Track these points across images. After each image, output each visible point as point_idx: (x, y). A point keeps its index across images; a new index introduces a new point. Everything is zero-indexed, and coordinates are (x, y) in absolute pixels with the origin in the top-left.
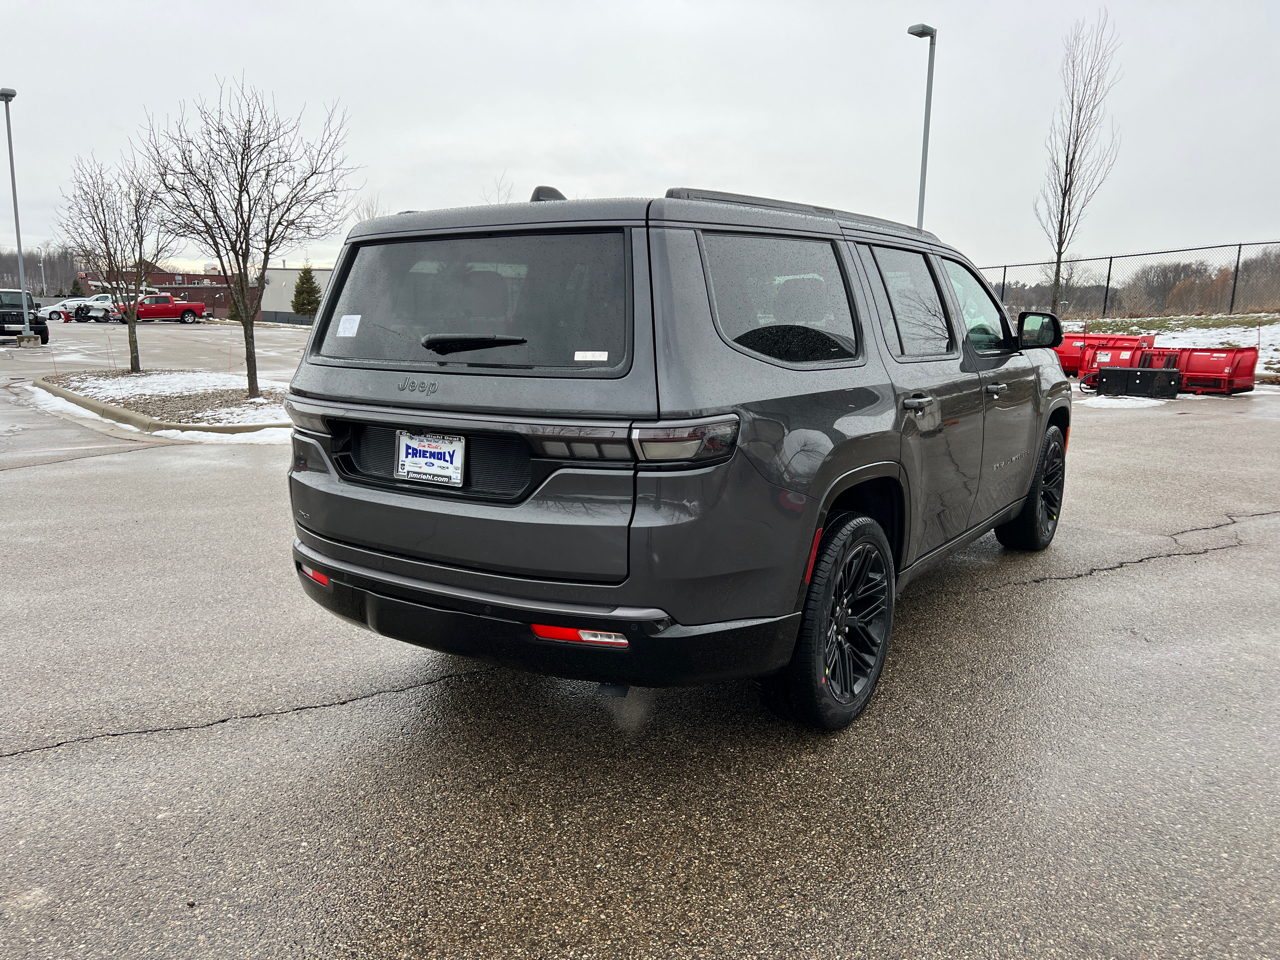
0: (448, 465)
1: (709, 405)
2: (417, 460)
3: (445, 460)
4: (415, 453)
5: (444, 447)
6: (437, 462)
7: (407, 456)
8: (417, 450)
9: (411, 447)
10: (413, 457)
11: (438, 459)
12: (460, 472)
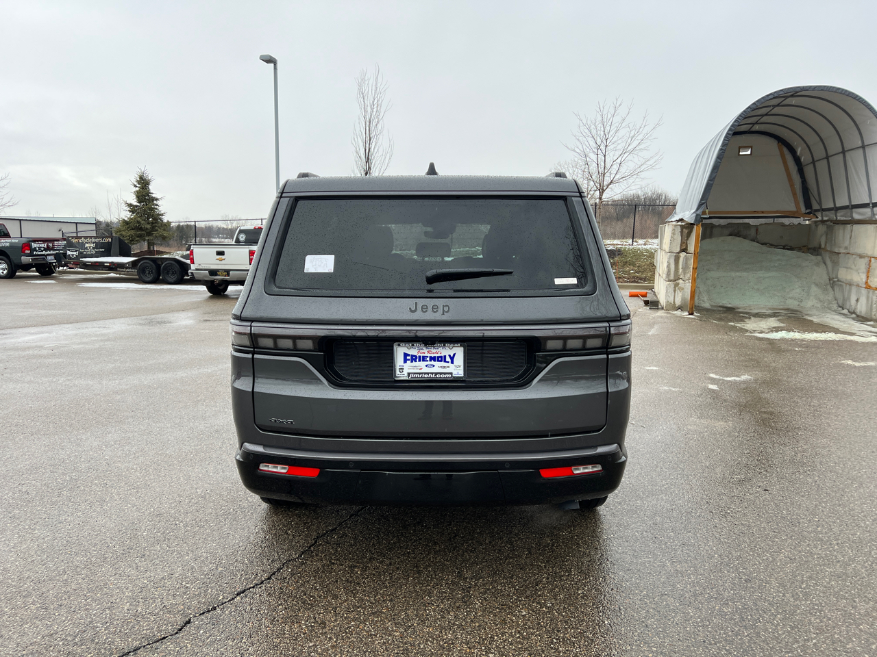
0: (450, 364)
2: (418, 363)
3: (445, 361)
4: (414, 359)
5: (445, 351)
6: (437, 364)
7: (405, 362)
8: (416, 356)
9: (409, 355)
10: (412, 362)
11: (438, 361)
12: (462, 368)
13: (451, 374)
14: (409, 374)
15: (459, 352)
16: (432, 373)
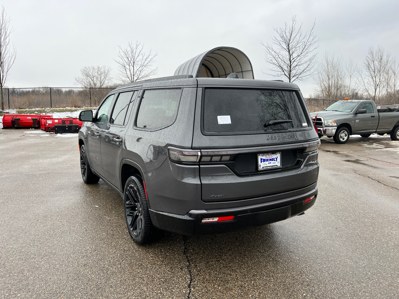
0: (276, 162)
1: (313, 138)
3: (274, 160)
4: (264, 160)
5: (274, 156)
6: (272, 162)
7: (261, 162)
8: (265, 159)
9: (262, 159)
10: (264, 162)
11: (272, 161)
12: (280, 163)
13: (277, 165)
14: (263, 167)
15: (278, 156)
16: (271, 166)
